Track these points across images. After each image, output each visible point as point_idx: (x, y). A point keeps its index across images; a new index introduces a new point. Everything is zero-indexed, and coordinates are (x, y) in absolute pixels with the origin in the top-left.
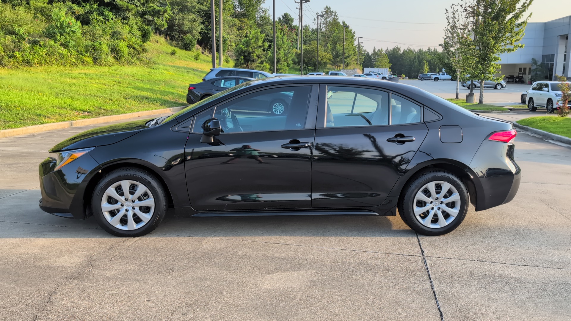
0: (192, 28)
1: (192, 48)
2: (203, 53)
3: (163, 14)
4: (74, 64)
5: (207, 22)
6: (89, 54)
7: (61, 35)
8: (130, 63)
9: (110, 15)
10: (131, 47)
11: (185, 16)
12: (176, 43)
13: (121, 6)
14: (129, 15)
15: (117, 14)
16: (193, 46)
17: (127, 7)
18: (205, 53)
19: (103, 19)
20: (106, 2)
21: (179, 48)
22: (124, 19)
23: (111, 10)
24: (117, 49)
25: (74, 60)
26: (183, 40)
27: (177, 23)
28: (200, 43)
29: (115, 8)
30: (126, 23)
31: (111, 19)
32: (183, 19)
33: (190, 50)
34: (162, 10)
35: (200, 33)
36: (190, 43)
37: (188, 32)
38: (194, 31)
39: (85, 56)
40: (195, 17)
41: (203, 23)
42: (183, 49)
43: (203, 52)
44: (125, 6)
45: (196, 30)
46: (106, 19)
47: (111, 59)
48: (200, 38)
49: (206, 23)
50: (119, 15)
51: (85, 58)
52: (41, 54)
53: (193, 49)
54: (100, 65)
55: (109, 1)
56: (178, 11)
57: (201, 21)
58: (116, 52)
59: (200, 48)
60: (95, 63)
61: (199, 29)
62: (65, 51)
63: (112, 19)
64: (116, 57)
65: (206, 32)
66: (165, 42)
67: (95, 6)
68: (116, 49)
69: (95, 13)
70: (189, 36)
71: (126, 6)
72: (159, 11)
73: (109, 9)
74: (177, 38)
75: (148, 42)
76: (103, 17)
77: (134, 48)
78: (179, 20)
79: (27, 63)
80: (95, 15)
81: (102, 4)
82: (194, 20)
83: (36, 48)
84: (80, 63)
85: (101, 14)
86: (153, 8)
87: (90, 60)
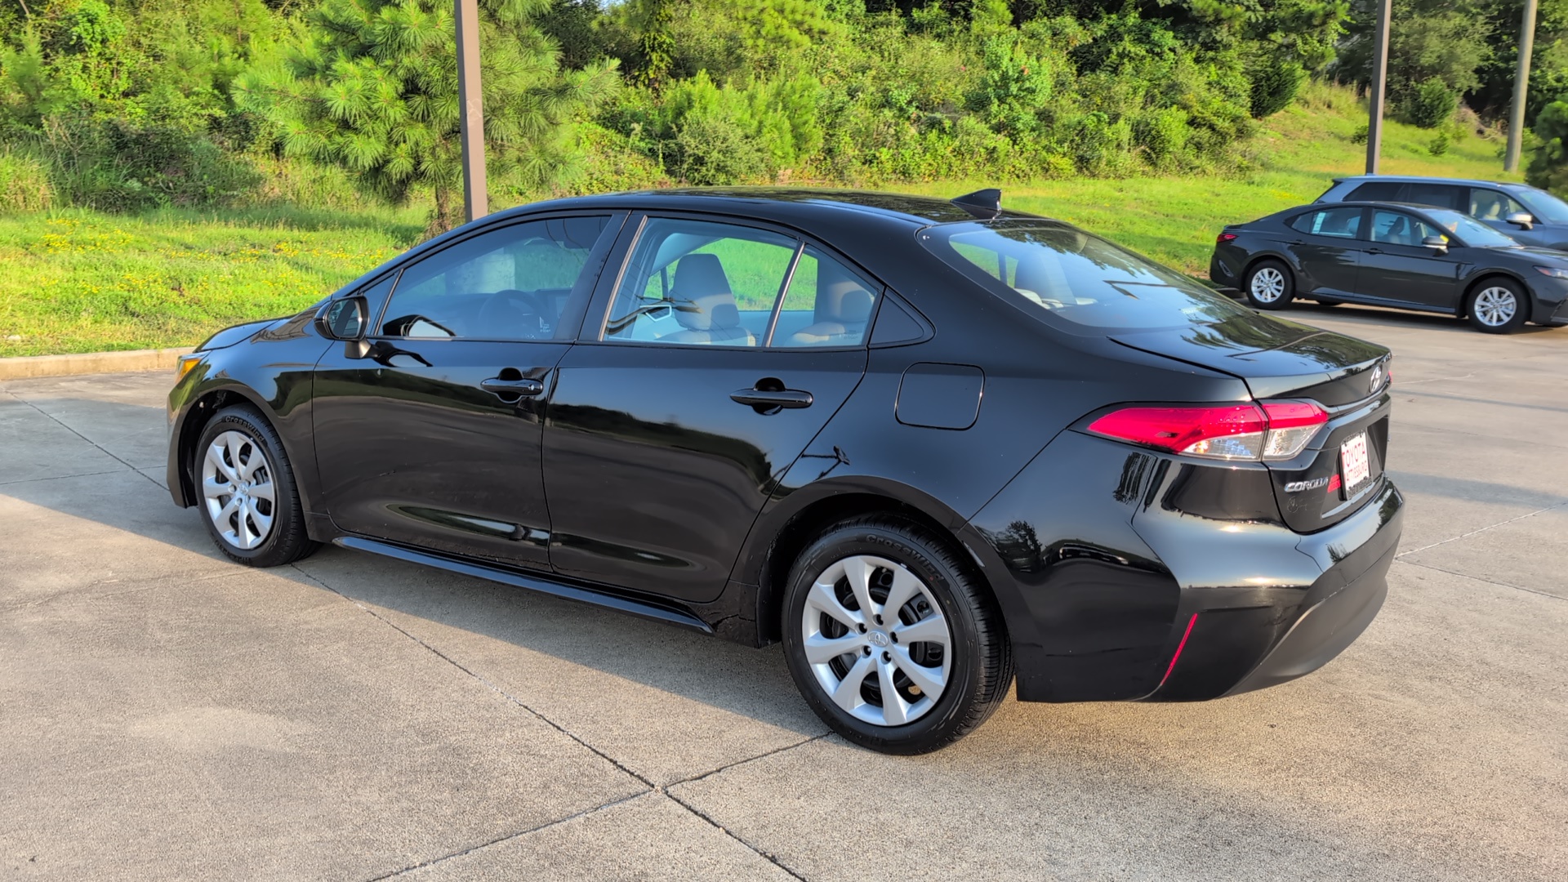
0: (1452, 57)
1: (1441, 118)
2: (1480, 132)
3: (1324, 23)
4: (1021, 175)
5: (1509, 34)
6: (1066, 149)
7: (1001, 101)
8: (1186, 168)
9: (1168, 39)
10: (1205, 125)
11: (1431, 23)
12: (1393, 105)
13: (1199, 12)
14: (1222, 34)
15: (1190, 35)
16: (1445, 111)
17: (1217, 13)
18: (1488, 131)
19: (1147, 51)
20: (1162, 5)
21: (1398, 121)
22: (1207, 46)
23: (1173, 27)
24: (1153, 132)
25: (1022, 164)
26: (1415, 96)
27: (1399, 45)
28: (1473, 101)
29: (1182, 20)
30: (1213, 59)
31: (1170, 49)
32: (1424, 31)
33: (1432, 125)
34: (1321, 13)
35: (1479, 71)
36: (1436, 103)
37: (1434, 70)
38: (1455, 67)
39: (1053, 153)
40: (1463, 24)
41: (1493, 40)
42: (1411, 123)
43: (1482, 127)
44: (1210, 11)
45: (1464, 64)
46: (1156, 53)
47: (1129, 158)
48: (1476, 85)
49: (1505, 37)
50: (1193, 38)
51: (1051, 159)
52: (941, 151)
53: (1446, 120)
54: (1093, 175)
55: (1169, 2)
56: (1408, 9)
57: (1488, 34)
58: (1149, 142)
59: (1472, 116)
60: (1080, 170)
61: (1475, 61)
62: (1002, 142)
63: (1172, 50)
64: (1149, 154)
65: (1501, 65)
66: (1353, 106)
67: (1133, 19)
68: (1150, 131)
69: (1126, 37)
70: (1437, 83)
71: (1214, 10)
72: (1312, 15)
73: (1169, 23)
74: (1398, 92)
75: (1294, 107)
76: (1147, 47)
77: (1212, 127)
78: (1407, 36)
79: (904, 174)
80: (1127, 44)
81: (1150, 11)
82: (1459, 34)
83: (933, 135)
84: (1040, 171)
85: (1143, 37)
86: (1295, 8)
87: (1066, 164)
